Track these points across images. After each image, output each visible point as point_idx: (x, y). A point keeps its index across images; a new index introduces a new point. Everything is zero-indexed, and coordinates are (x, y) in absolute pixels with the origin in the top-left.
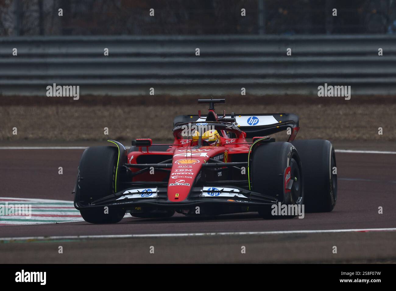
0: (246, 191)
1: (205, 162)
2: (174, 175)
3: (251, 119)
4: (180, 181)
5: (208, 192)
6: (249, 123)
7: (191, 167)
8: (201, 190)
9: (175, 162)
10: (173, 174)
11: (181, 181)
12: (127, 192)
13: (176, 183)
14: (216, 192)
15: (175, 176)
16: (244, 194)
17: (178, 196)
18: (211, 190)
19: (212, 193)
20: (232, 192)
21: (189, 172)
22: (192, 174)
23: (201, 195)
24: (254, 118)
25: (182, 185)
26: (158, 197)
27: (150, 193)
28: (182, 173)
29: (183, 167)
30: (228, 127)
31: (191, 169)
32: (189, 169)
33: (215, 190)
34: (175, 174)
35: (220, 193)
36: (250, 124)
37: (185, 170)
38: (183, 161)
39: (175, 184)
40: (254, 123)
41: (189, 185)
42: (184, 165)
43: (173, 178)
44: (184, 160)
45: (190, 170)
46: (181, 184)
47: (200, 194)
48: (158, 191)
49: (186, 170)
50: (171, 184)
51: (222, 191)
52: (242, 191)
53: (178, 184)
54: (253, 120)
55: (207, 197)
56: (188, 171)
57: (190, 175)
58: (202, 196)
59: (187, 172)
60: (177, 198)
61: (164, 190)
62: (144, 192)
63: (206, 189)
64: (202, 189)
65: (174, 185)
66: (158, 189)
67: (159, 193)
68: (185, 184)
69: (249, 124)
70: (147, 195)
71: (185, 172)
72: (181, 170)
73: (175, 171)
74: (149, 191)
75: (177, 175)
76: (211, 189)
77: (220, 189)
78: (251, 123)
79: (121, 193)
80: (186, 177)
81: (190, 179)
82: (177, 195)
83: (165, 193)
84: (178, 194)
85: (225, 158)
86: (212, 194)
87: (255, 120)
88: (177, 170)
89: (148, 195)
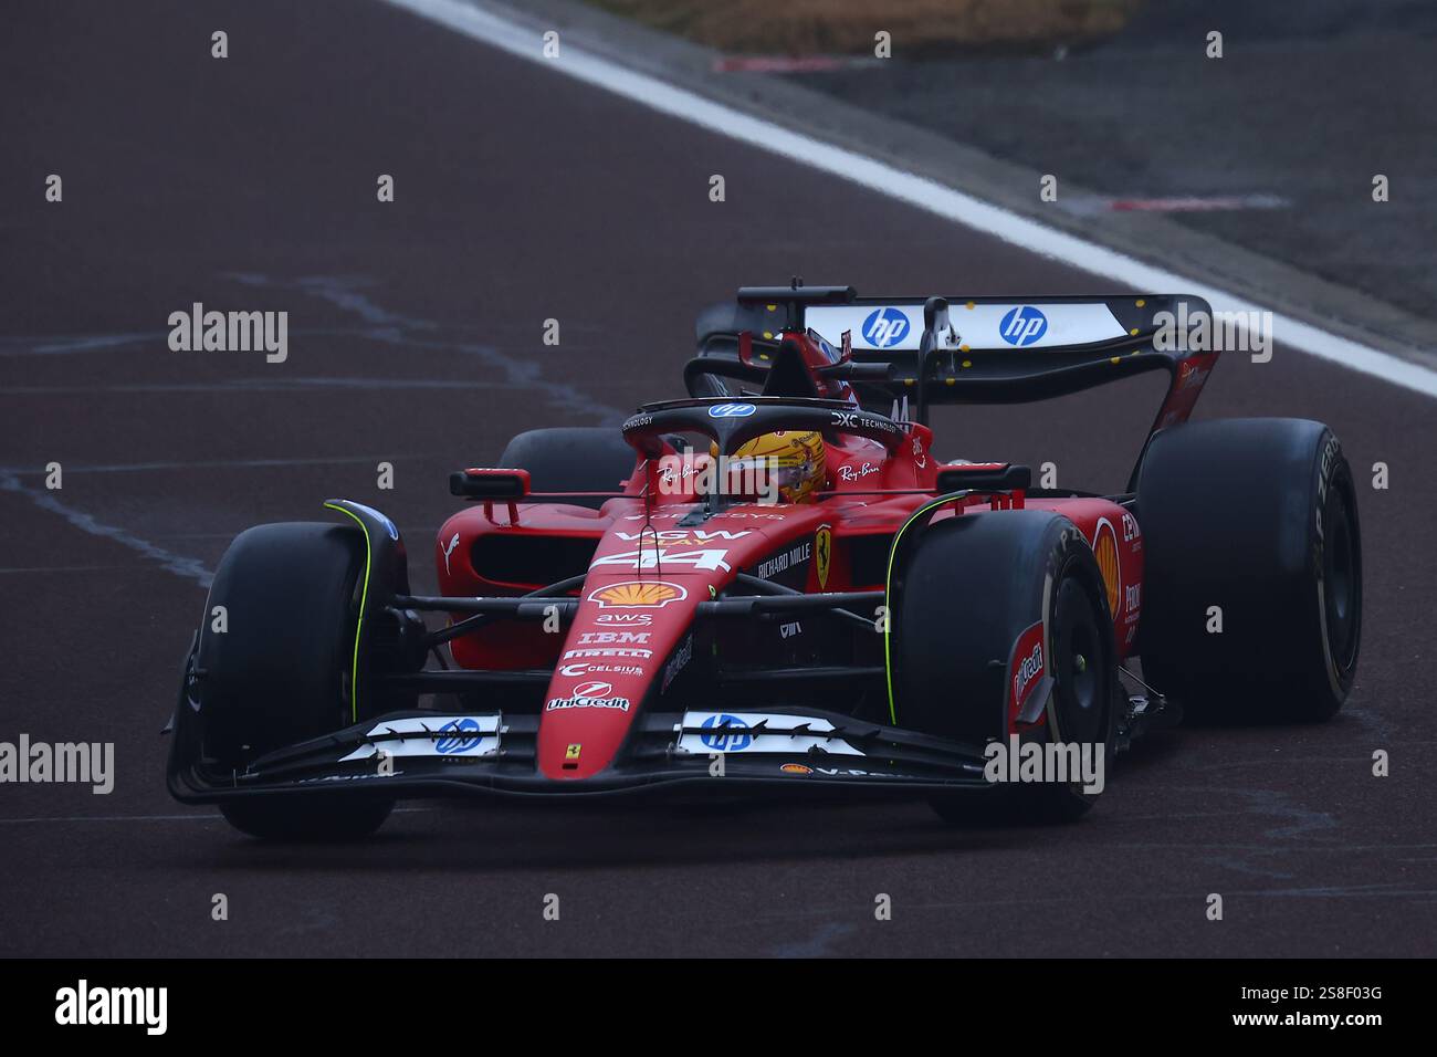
0: (862, 728)
1: (714, 594)
2: (574, 660)
3: (1016, 318)
4: (590, 686)
5: (704, 733)
6: (1008, 333)
7: (646, 619)
8: (677, 727)
9: (590, 599)
10: (569, 655)
11: (596, 687)
12: (381, 729)
13: (577, 697)
14: (737, 732)
15: (573, 667)
16: (851, 741)
17: (577, 755)
18: (716, 724)
19: (718, 739)
20: (802, 731)
21: (636, 645)
22: (647, 654)
23: (673, 748)
24: (1028, 314)
25: (601, 704)
26: (503, 753)
27: (470, 735)
28: (607, 653)
29: (614, 621)
30: (842, 419)
31: (644, 629)
32: (635, 631)
33: (733, 726)
34: (579, 655)
35: (751, 737)
36: (1012, 339)
37: (620, 637)
38: (623, 590)
39: (571, 700)
40: (1026, 333)
41: (627, 706)
42: (622, 612)
43: (566, 672)
44: (628, 586)
45: (642, 638)
46: (592, 703)
47: (670, 744)
48: (505, 729)
49: (626, 636)
50: (554, 702)
51: (761, 730)
52: (844, 728)
53: (584, 702)
54: (1023, 321)
55: (697, 755)
56: (632, 639)
57: (637, 662)
58: (678, 750)
59: (628, 644)
60: (571, 766)
61: (526, 725)
62: (449, 730)
63: (694, 719)
64: (681, 721)
65: (564, 706)
66: (504, 721)
67: (506, 740)
68: (610, 703)
69: (1006, 338)
70: (460, 746)
71: (621, 646)
72: (602, 637)
73: (580, 643)
74: (466, 730)
75: (583, 659)
76: (717, 719)
77: (751, 720)
78: (1016, 333)
79: (359, 733)
80: (617, 669)
81: (633, 676)
82: (572, 754)
83: (530, 739)
84: (579, 748)
85: (819, 556)
86: (721, 743)
87: (1032, 321)
88: (586, 638)
89: (465, 743)
